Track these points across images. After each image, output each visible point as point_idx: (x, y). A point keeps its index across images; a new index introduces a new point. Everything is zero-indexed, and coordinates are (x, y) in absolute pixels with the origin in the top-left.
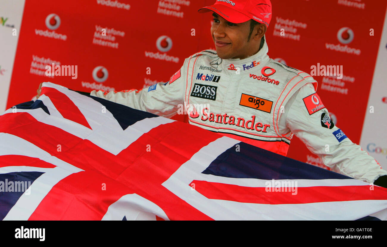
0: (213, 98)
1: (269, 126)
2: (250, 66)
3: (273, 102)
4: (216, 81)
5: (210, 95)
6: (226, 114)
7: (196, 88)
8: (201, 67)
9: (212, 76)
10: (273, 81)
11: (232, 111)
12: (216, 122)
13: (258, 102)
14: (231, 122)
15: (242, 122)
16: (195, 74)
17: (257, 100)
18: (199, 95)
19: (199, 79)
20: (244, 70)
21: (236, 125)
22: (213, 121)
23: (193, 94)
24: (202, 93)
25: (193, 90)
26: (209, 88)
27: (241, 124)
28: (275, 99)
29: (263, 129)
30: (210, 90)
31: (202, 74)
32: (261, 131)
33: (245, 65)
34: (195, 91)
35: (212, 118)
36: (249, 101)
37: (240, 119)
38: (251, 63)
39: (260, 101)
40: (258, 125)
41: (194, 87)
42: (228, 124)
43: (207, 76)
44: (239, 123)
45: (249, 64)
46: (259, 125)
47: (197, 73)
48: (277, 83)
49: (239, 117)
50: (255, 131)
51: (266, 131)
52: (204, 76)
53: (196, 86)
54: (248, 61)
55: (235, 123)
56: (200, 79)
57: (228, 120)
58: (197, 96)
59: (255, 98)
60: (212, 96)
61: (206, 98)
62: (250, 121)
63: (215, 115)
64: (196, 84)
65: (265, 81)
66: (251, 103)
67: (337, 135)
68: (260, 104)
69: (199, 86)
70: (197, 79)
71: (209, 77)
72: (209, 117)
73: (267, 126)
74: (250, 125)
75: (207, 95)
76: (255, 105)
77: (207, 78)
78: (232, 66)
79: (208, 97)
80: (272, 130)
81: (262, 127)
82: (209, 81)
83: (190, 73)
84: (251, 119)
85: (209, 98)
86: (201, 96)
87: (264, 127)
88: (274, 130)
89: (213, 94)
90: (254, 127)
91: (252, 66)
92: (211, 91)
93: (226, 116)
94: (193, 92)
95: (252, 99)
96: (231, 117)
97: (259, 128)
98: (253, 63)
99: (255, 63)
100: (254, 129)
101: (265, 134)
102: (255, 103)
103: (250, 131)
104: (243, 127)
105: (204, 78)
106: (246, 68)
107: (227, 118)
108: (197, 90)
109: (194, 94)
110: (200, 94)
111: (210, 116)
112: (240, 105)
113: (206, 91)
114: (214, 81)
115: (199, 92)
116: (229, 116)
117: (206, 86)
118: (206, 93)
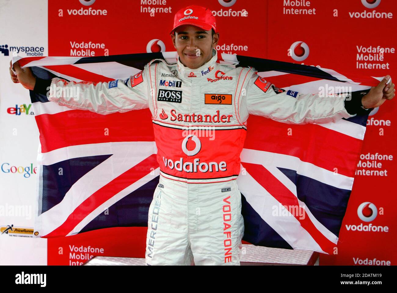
0: (179, 101)
1: (232, 116)
2: (207, 71)
3: (232, 95)
4: (179, 86)
5: (175, 99)
6: (194, 114)
7: (161, 94)
8: (163, 75)
9: (174, 82)
10: (227, 78)
11: (199, 110)
12: (185, 121)
13: (219, 98)
14: (199, 120)
15: (208, 118)
16: (157, 81)
17: (219, 97)
18: (164, 99)
19: (162, 85)
20: (203, 75)
21: (205, 122)
22: (182, 121)
23: (159, 99)
24: (168, 97)
25: (159, 95)
26: (174, 93)
27: (208, 120)
28: (233, 92)
29: (227, 120)
30: (176, 94)
31: (164, 81)
32: (226, 121)
33: (203, 71)
34: (160, 96)
35: (180, 118)
36: (213, 99)
37: (206, 116)
38: (207, 69)
39: (221, 97)
40: (222, 118)
41: (158, 92)
42: (197, 122)
43: (170, 82)
44: (206, 119)
45: (206, 70)
46: (224, 117)
47: (159, 80)
48: (231, 78)
49: (206, 114)
50: (221, 123)
51: (230, 121)
52: (167, 82)
53: (161, 91)
54: (205, 68)
55: (203, 120)
56: (164, 85)
57: (196, 118)
58: (163, 100)
59: (217, 95)
60: (178, 100)
61: (172, 101)
62: (216, 116)
63: (183, 115)
64: (160, 90)
65: (221, 79)
66: (214, 100)
67: (291, 94)
68: (221, 99)
69: (164, 92)
70: (160, 85)
71: (171, 83)
72: (177, 117)
73: (230, 116)
74: (216, 119)
75: (173, 99)
76: (218, 101)
77: (170, 84)
78: (192, 74)
79: (174, 100)
80: (235, 119)
81: (226, 118)
82: (173, 86)
83: (153, 80)
84: (216, 114)
85: (175, 102)
86: (167, 99)
87: (227, 118)
88: (236, 119)
89: (178, 97)
90: (220, 120)
91: (208, 71)
92: (176, 96)
93: (194, 116)
94: (159, 97)
95: (214, 97)
96: (199, 116)
97: (224, 120)
98: (209, 68)
99: (210, 68)
100: (220, 122)
101: (229, 124)
102: (218, 99)
103: (217, 124)
104: (210, 122)
105: (167, 84)
106: (204, 74)
107: (195, 117)
108: (162, 95)
109: (161, 99)
110: (166, 98)
111: (179, 117)
112: (205, 104)
113: (172, 95)
114: (177, 86)
115: (165, 97)
116: (197, 115)
117: (171, 91)
118: (172, 97)
